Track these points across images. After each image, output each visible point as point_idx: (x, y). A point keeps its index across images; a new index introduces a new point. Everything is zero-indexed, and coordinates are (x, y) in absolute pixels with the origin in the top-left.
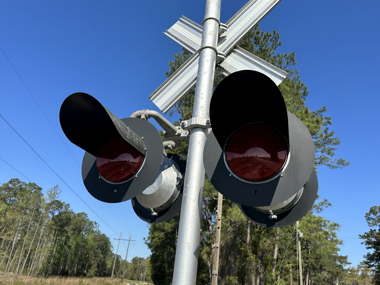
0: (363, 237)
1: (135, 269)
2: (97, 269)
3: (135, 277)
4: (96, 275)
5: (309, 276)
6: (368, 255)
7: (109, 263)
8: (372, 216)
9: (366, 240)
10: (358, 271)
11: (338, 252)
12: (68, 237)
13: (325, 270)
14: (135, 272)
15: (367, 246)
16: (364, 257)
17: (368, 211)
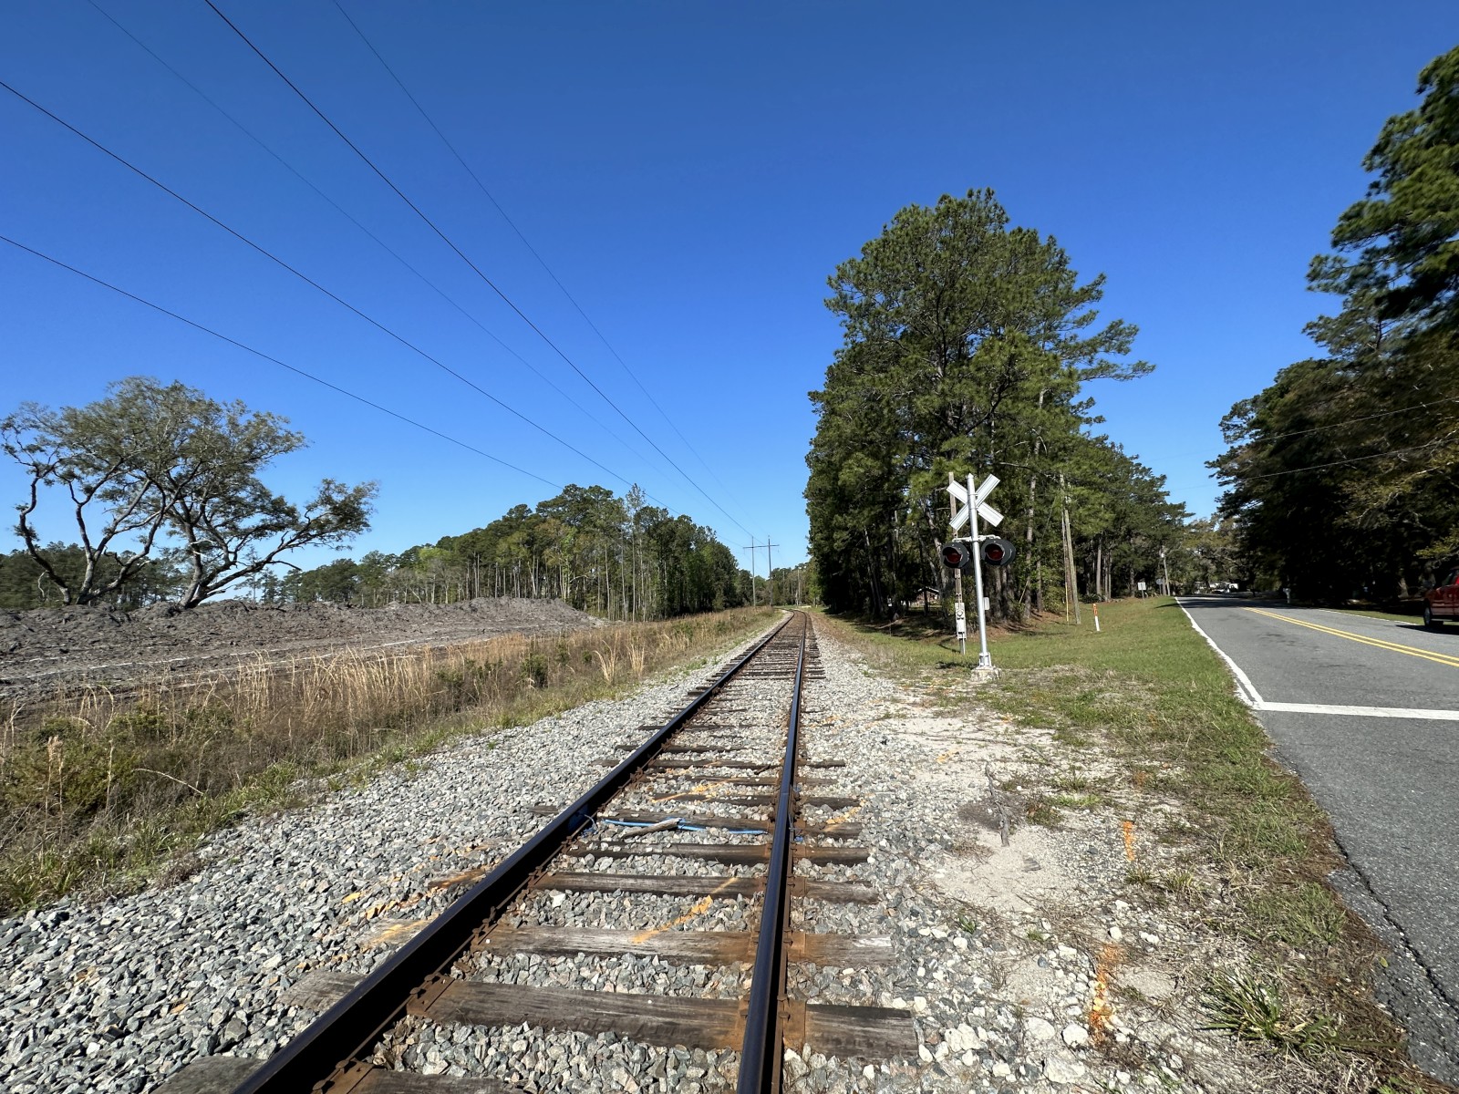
0: (1213, 465)
1: (780, 588)
2: (724, 598)
3: (782, 599)
4: (726, 607)
5: (1103, 550)
6: (1226, 495)
7: (737, 585)
8: (1236, 420)
9: (1219, 469)
10: (1212, 525)
11: (1166, 498)
12: (676, 559)
13: (1137, 535)
14: (781, 593)
15: (1220, 480)
16: (1218, 500)
17: (1228, 412)
